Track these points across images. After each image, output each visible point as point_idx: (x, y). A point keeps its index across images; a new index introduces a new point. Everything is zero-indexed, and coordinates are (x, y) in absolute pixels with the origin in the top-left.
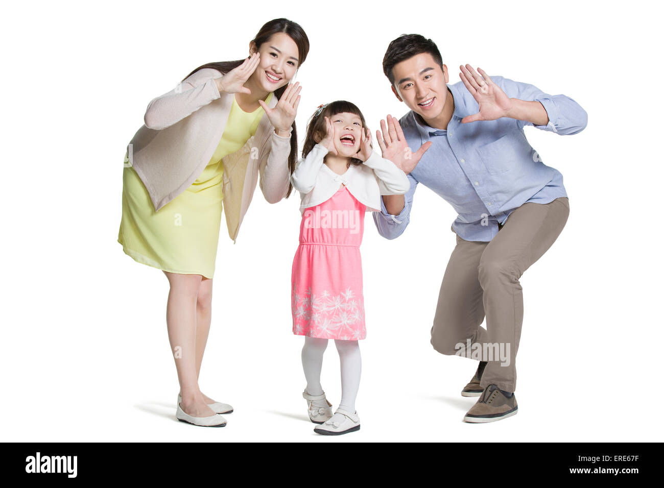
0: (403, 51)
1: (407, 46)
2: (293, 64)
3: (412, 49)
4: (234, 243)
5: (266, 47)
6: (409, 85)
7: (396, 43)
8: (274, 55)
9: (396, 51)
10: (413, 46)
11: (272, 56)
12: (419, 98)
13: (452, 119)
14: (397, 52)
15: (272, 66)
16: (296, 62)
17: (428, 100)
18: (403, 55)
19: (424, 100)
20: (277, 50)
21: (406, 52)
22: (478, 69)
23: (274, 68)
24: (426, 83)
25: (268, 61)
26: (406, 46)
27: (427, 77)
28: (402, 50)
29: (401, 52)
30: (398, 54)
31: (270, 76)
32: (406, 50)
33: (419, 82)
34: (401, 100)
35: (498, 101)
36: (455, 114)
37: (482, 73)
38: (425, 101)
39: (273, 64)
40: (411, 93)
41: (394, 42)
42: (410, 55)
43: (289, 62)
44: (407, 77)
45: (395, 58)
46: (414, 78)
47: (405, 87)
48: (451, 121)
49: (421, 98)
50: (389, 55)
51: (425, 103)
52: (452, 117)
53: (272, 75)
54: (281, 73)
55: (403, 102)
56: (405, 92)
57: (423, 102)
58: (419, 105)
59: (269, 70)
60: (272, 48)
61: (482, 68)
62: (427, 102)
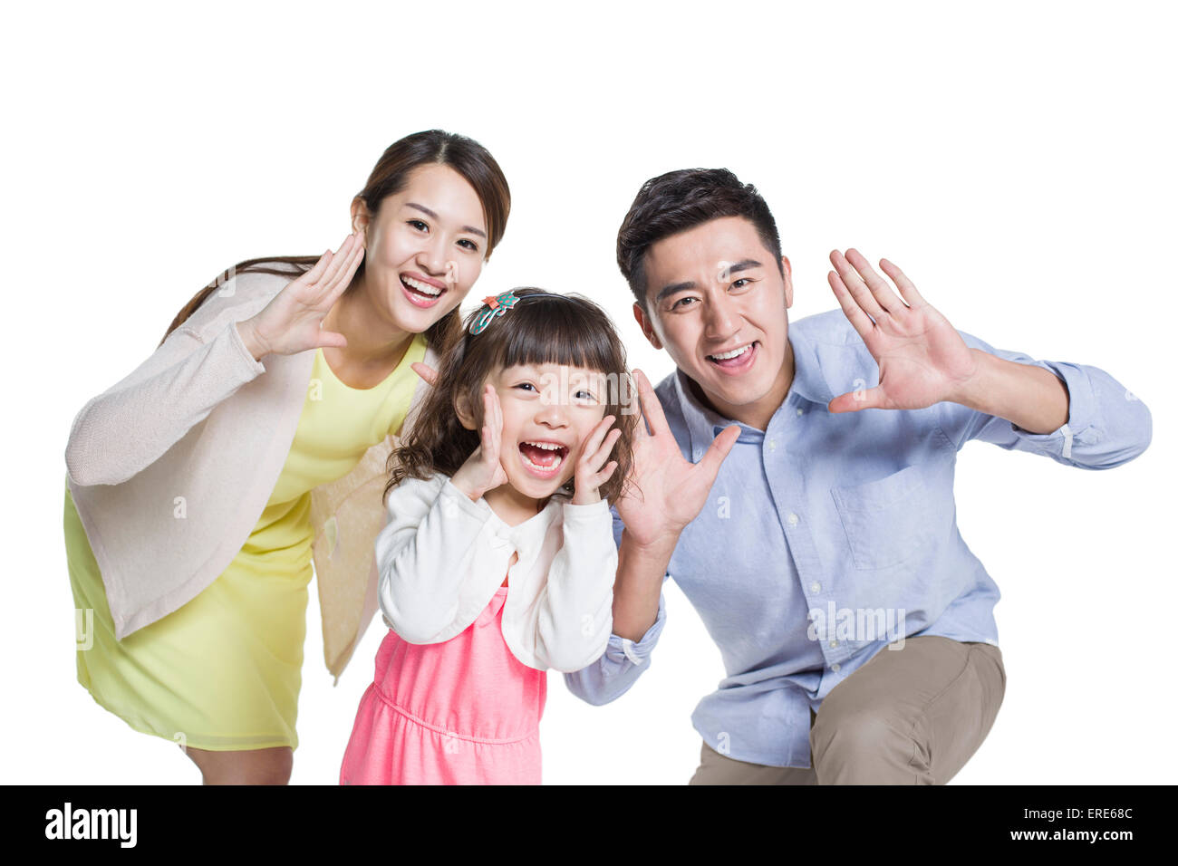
0: (678, 204)
1: (692, 193)
2: (474, 247)
3: (704, 201)
4: (335, 684)
5: (392, 204)
6: (686, 301)
7: (660, 185)
8: (418, 225)
9: (659, 203)
10: (709, 193)
11: (415, 230)
12: (711, 340)
13: (787, 400)
14: (663, 207)
15: (416, 257)
16: (482, 243)
17: (736, 348)
18: (679, 216)
19: (725, 346)
20: (426, 211)
21: (688, 206)
22: (884, 265)
23: (423, 260)
24: (735, 299)
25: (403, 243)
26: (689, 191)
27: (738, 284)
28: (677, 201)
29: (673, 205)
30: (665, 211)
31: (414, 284)
32: (688, 203)
33: (717, 295)
34: (658, 345)
35: (936, 354)
36: (797, 388)
37: (895, 272)
38: (729, 351)
39: (419, 250)
40: (690, 326)
41: (655, 181)
42: (699, 216)
43: (463, 243)
44: (684, 279)
45: (655, 222)
46: (705, 281)
47: (676, 305)
48: (783, 407)
49: (718, 341)
50: (639, 213)
51: (728, 356)
52: (786, 396)
53: (420, 280)
54: (443, 274)
55: (664, 349)
56: (674, 318)
57: (723, 353)
58: (710, 359)
59: (411, 267)
60: (413, 206)
61: (893, 259)
62: (735, 354)
